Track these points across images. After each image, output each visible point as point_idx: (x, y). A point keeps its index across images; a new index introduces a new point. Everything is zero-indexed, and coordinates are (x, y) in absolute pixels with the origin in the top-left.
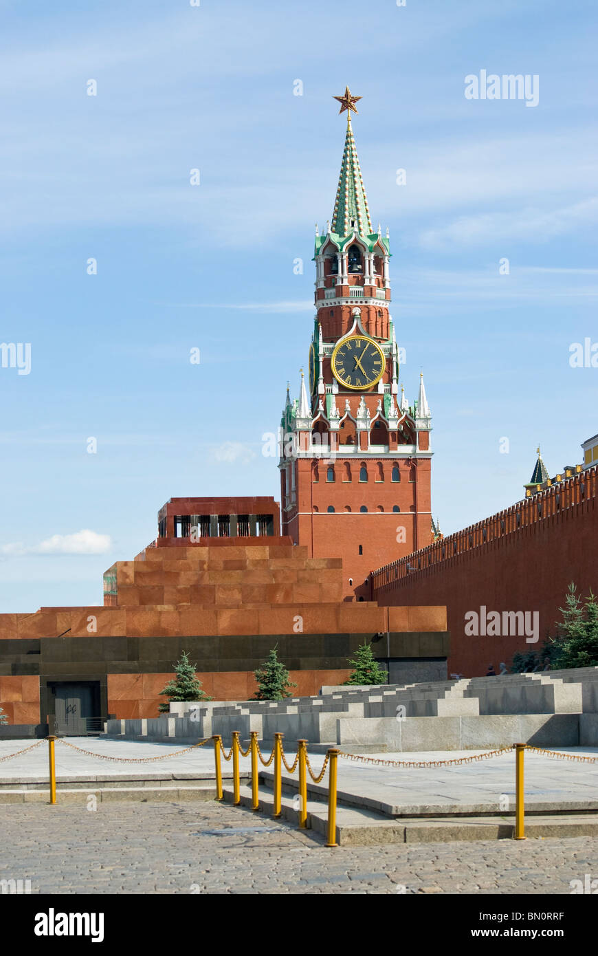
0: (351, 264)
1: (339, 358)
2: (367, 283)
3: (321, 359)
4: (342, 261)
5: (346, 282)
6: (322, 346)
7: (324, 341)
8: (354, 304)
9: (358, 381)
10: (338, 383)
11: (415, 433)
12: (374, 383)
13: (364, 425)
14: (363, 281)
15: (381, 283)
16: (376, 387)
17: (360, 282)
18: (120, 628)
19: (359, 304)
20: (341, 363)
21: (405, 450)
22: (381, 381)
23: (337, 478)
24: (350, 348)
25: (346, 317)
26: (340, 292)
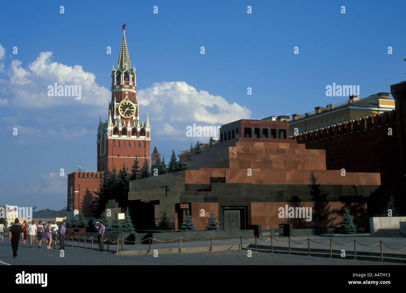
0: (125, 78)
1: (121, 107)
2: (130, 84)
3: (115, 108)
4: (122, 77)
5: (123, 84)
6: (116, 104)
7: (116, 102)
8: (126, 91)
9: (127, 115)
10: (120, 115)
11: (145, 132)
12: (131, 116)
13: (129, 129)
14: (129, 83)
15: (134, 84)
16: (132, 118)
17: (128, 84)
18: (249, 179)
19: (127, 91)
20: (122, 109)
21: (142, 138)
22: (134, 116)
23: (121, 146)
24: (125, 105)
25: (123, 95)
26: (122, 87)
